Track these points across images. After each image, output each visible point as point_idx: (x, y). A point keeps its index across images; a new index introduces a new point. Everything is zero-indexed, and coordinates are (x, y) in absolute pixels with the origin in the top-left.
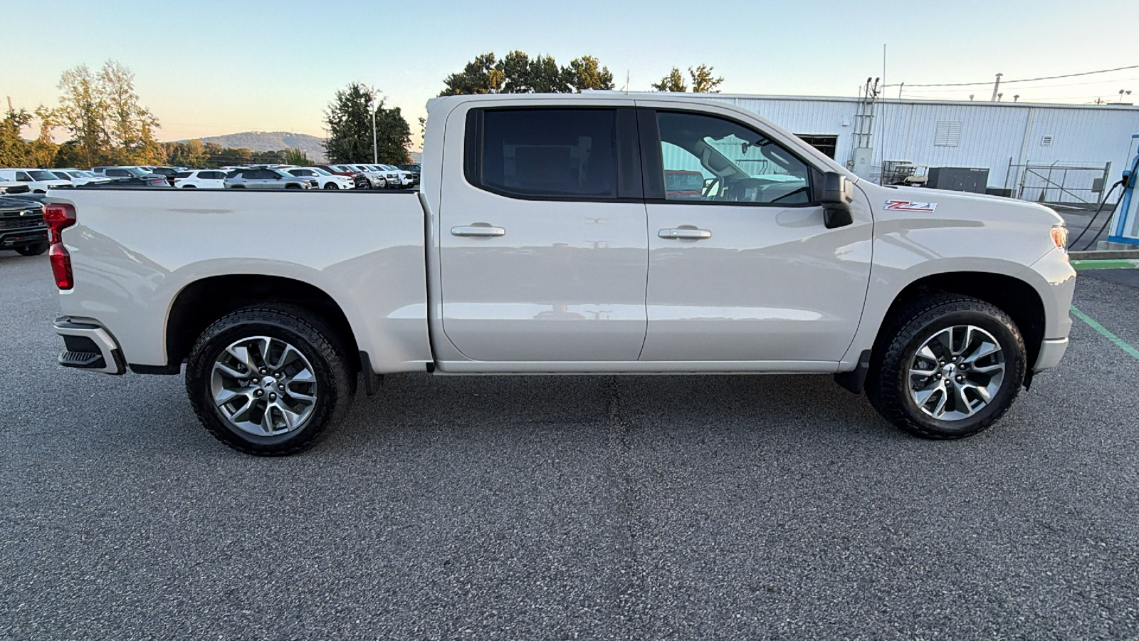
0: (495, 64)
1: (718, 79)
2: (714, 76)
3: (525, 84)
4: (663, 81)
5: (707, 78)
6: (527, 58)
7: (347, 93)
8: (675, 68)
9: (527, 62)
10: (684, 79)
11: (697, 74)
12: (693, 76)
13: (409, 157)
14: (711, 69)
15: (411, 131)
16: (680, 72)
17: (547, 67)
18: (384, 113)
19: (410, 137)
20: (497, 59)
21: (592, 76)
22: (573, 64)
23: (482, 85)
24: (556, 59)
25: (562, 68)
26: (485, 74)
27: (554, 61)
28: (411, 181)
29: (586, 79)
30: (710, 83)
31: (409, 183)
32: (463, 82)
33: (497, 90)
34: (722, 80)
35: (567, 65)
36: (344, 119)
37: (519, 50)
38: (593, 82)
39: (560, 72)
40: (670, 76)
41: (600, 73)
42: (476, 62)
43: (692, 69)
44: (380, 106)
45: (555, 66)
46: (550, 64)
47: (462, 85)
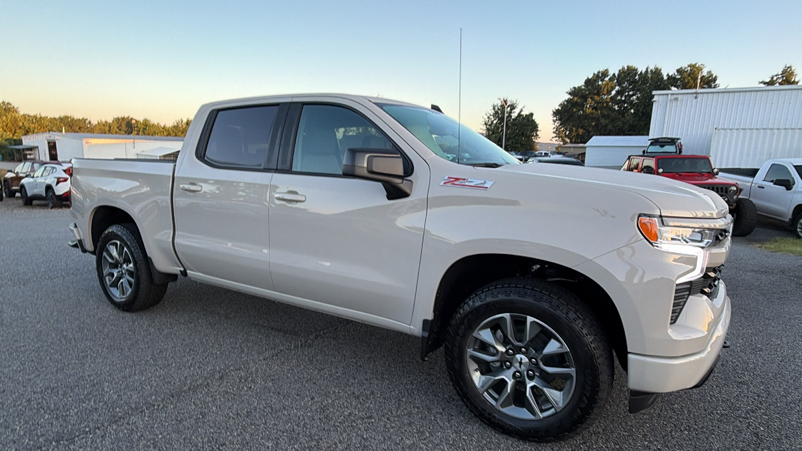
0: (609, 77)
3: (633, 90)
4: (773, 78)
6: (637, 70)
7: (499, 105)
9: (636, 73)
13: (536, 147)
15: (539, 129)
16: (793, 69)
17: (654, 75)
18: (522, 117)
19: (538, 133)
20: (611, 73)
21: (695, 78)
22: (678, 71)
23: (595, 93)
25: (668, 75)
26: (599, 85)
27: (661, 70)
29: (690, 81)
32: (580, 92)
33: (608, 96)
35: (672, 72)
36: (495, 122)
37: (630, 65)
39: (665, 78)
40: (780, 73)
41: (704, 76)
42: (593, 77)
44: (520, 112)
45: (661, 74)
46: (657, 73)
47: (579, 94)
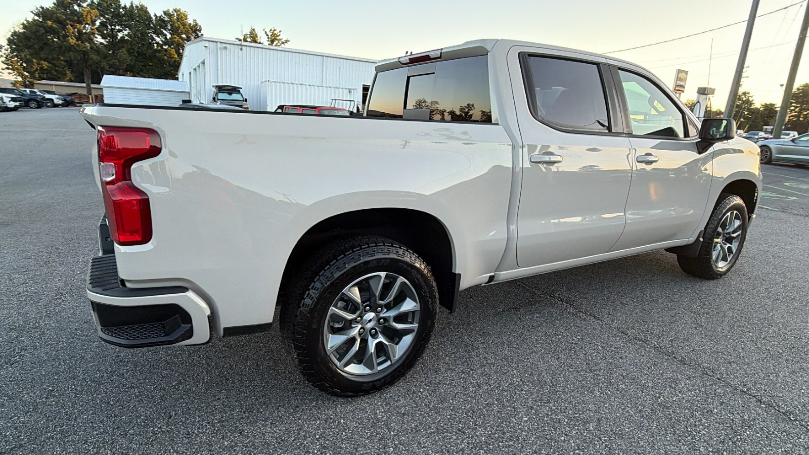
1: (286, 39)
2: (283, 37)
4: (245, 37)
5: (277, 38)
8: (253, 28)
9: (120, 5)
10: (260, 37)
11: (270, 34)
12: (267, 35)
14: (280, 32)
16: (256, 31)
17: (141, 13)
21: (184, 25)
22: (165, 13)
23: (75, 21)
24: (148, 7)
25: (155, 15)
26: (76, 10)
27: (146, 8)
28: (17, 104)
29: (179, 27)
30: (280, 42)
31: (15, 106)
33: (92, 26)
34: (289, 41)
35: (160, 13)
38: (185, 31)
39: (154, 18)
40: (249, 33)
41: (190, 24)
43: (265, 30)
45: (149, 13)
46: (143, 10)
47: (54, 18)
